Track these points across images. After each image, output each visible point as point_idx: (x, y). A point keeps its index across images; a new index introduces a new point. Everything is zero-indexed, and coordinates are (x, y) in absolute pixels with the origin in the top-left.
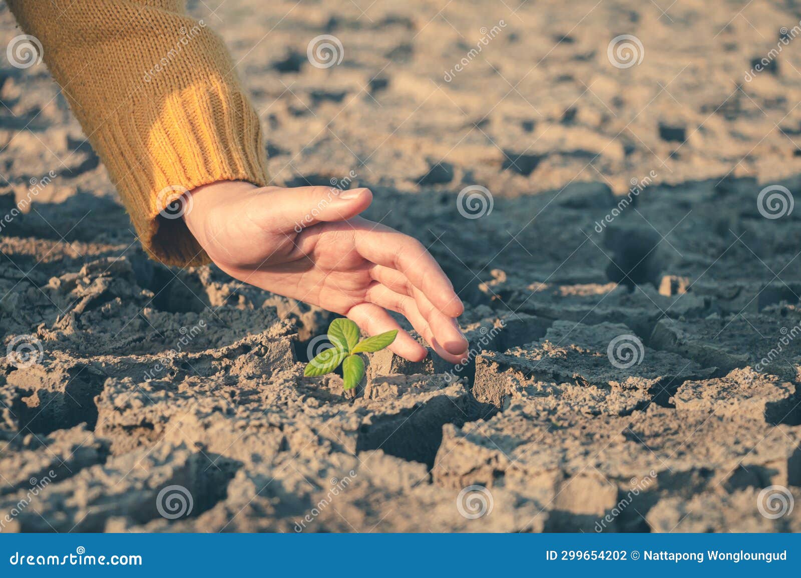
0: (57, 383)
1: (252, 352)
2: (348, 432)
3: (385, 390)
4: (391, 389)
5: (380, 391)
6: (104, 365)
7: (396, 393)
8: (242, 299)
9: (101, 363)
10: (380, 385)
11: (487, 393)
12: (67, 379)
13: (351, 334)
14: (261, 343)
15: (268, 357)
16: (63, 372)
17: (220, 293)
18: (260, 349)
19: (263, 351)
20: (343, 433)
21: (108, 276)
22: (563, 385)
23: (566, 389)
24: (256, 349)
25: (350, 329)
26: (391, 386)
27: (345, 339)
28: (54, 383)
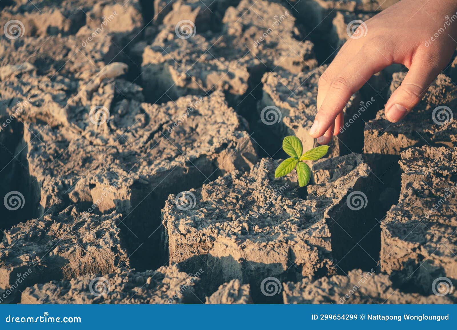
0: (125, 196)
1: (229, 147)
2: (325, 239)
3: (322, 174)
4: (325, 173)
5: (319, 176)
6: (147, 177)
7: (329, 175)
8: (193, 79)
9: (146, 176)
10: (318, 172)
11: (373, 149)
12: (130, 192)
13: (297, 147)
14: (233, 140)
15: (239, 149)
16: (127, 188)
17: (180, 79)
18: (233, 144)
19: (234, 144)
20: (323, 241)
21: (112, 82)
22: (423, 147)
23: (426, 149)
24: (230, 145)
25: (296, 143)
26: (325, 171)
27: (294, 150)
28: (123, 196)
